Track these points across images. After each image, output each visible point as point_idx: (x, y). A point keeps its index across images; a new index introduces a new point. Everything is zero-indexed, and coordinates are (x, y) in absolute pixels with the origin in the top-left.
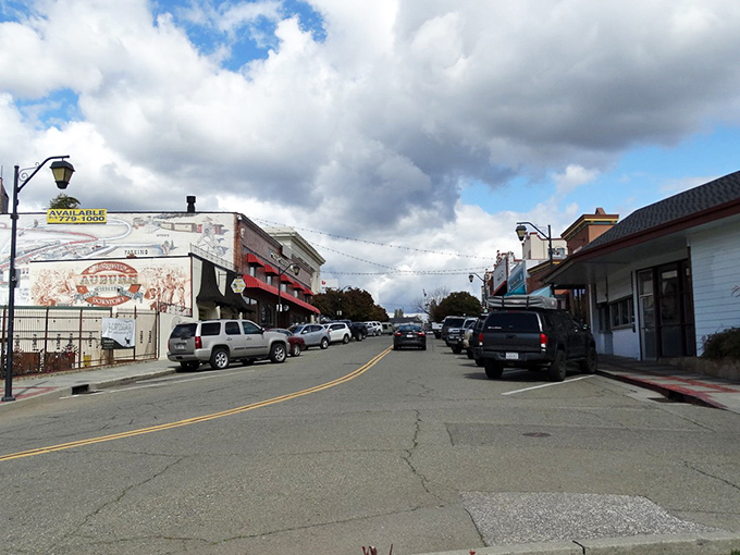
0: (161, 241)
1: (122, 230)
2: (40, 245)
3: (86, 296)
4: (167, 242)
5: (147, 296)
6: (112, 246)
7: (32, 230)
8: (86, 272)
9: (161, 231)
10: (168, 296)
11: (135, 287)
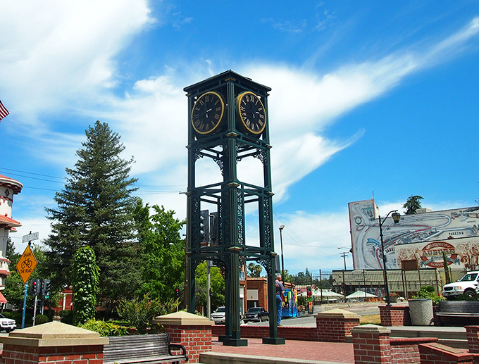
0: (471, 225)
1: (445, 221)
2: (399, 234)
3: (427, 262)
4: (475, 226)
5: (462, 261)
6: (441, 231)
7: (394, 226)
8: (425, 248)
9: (469, 219)
10: (475, 260)
11: (454, 256)
